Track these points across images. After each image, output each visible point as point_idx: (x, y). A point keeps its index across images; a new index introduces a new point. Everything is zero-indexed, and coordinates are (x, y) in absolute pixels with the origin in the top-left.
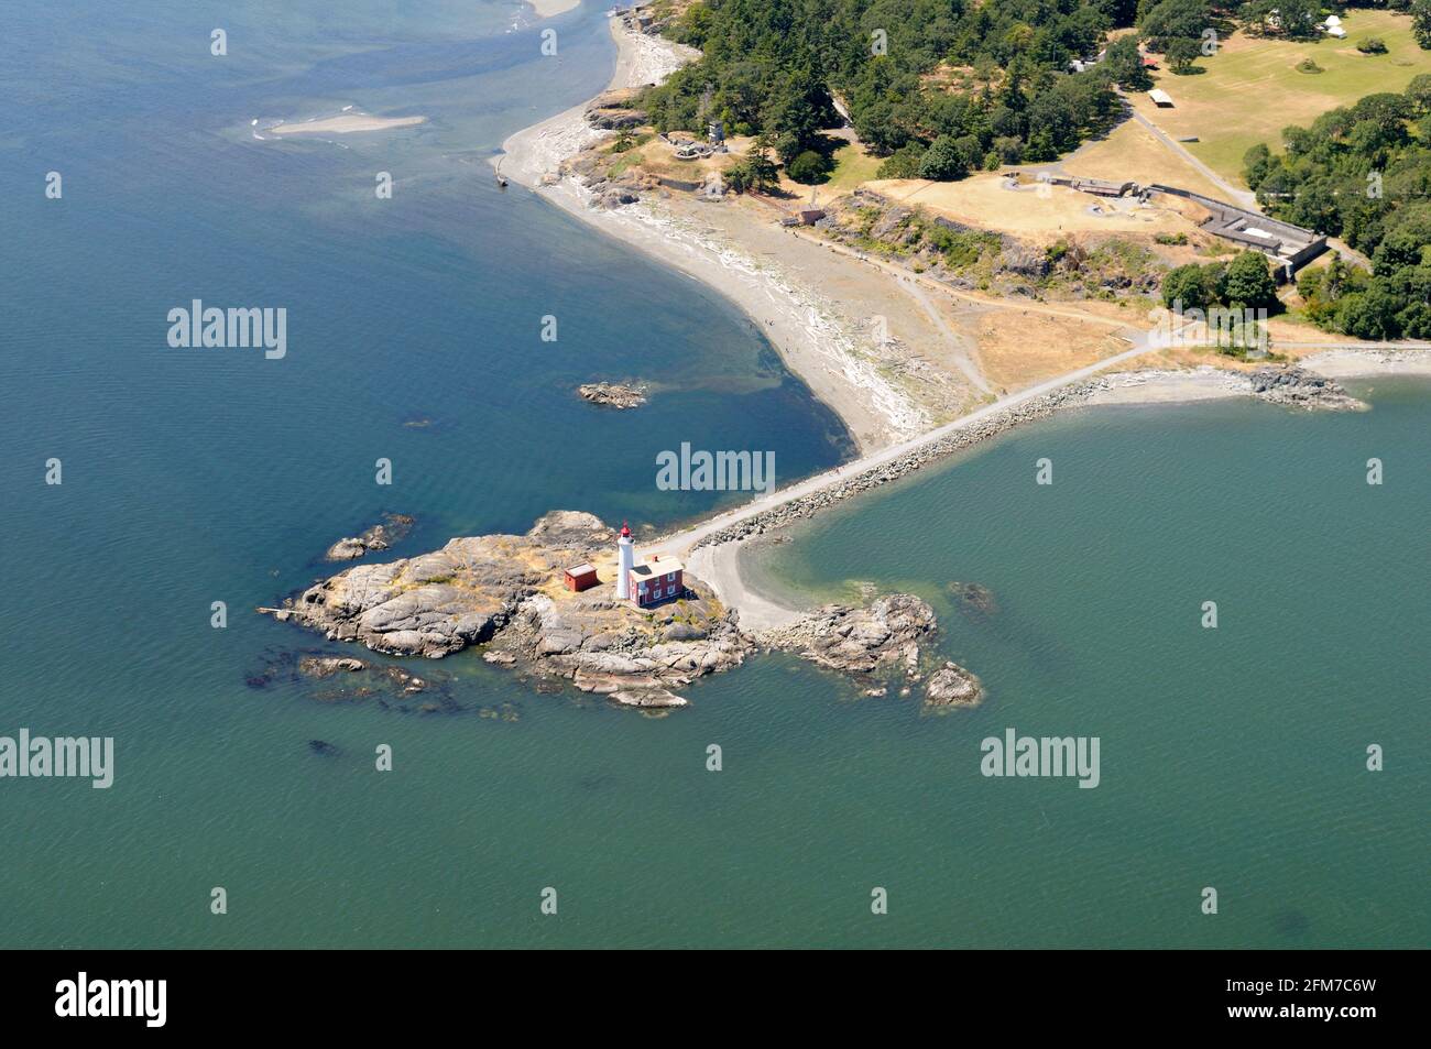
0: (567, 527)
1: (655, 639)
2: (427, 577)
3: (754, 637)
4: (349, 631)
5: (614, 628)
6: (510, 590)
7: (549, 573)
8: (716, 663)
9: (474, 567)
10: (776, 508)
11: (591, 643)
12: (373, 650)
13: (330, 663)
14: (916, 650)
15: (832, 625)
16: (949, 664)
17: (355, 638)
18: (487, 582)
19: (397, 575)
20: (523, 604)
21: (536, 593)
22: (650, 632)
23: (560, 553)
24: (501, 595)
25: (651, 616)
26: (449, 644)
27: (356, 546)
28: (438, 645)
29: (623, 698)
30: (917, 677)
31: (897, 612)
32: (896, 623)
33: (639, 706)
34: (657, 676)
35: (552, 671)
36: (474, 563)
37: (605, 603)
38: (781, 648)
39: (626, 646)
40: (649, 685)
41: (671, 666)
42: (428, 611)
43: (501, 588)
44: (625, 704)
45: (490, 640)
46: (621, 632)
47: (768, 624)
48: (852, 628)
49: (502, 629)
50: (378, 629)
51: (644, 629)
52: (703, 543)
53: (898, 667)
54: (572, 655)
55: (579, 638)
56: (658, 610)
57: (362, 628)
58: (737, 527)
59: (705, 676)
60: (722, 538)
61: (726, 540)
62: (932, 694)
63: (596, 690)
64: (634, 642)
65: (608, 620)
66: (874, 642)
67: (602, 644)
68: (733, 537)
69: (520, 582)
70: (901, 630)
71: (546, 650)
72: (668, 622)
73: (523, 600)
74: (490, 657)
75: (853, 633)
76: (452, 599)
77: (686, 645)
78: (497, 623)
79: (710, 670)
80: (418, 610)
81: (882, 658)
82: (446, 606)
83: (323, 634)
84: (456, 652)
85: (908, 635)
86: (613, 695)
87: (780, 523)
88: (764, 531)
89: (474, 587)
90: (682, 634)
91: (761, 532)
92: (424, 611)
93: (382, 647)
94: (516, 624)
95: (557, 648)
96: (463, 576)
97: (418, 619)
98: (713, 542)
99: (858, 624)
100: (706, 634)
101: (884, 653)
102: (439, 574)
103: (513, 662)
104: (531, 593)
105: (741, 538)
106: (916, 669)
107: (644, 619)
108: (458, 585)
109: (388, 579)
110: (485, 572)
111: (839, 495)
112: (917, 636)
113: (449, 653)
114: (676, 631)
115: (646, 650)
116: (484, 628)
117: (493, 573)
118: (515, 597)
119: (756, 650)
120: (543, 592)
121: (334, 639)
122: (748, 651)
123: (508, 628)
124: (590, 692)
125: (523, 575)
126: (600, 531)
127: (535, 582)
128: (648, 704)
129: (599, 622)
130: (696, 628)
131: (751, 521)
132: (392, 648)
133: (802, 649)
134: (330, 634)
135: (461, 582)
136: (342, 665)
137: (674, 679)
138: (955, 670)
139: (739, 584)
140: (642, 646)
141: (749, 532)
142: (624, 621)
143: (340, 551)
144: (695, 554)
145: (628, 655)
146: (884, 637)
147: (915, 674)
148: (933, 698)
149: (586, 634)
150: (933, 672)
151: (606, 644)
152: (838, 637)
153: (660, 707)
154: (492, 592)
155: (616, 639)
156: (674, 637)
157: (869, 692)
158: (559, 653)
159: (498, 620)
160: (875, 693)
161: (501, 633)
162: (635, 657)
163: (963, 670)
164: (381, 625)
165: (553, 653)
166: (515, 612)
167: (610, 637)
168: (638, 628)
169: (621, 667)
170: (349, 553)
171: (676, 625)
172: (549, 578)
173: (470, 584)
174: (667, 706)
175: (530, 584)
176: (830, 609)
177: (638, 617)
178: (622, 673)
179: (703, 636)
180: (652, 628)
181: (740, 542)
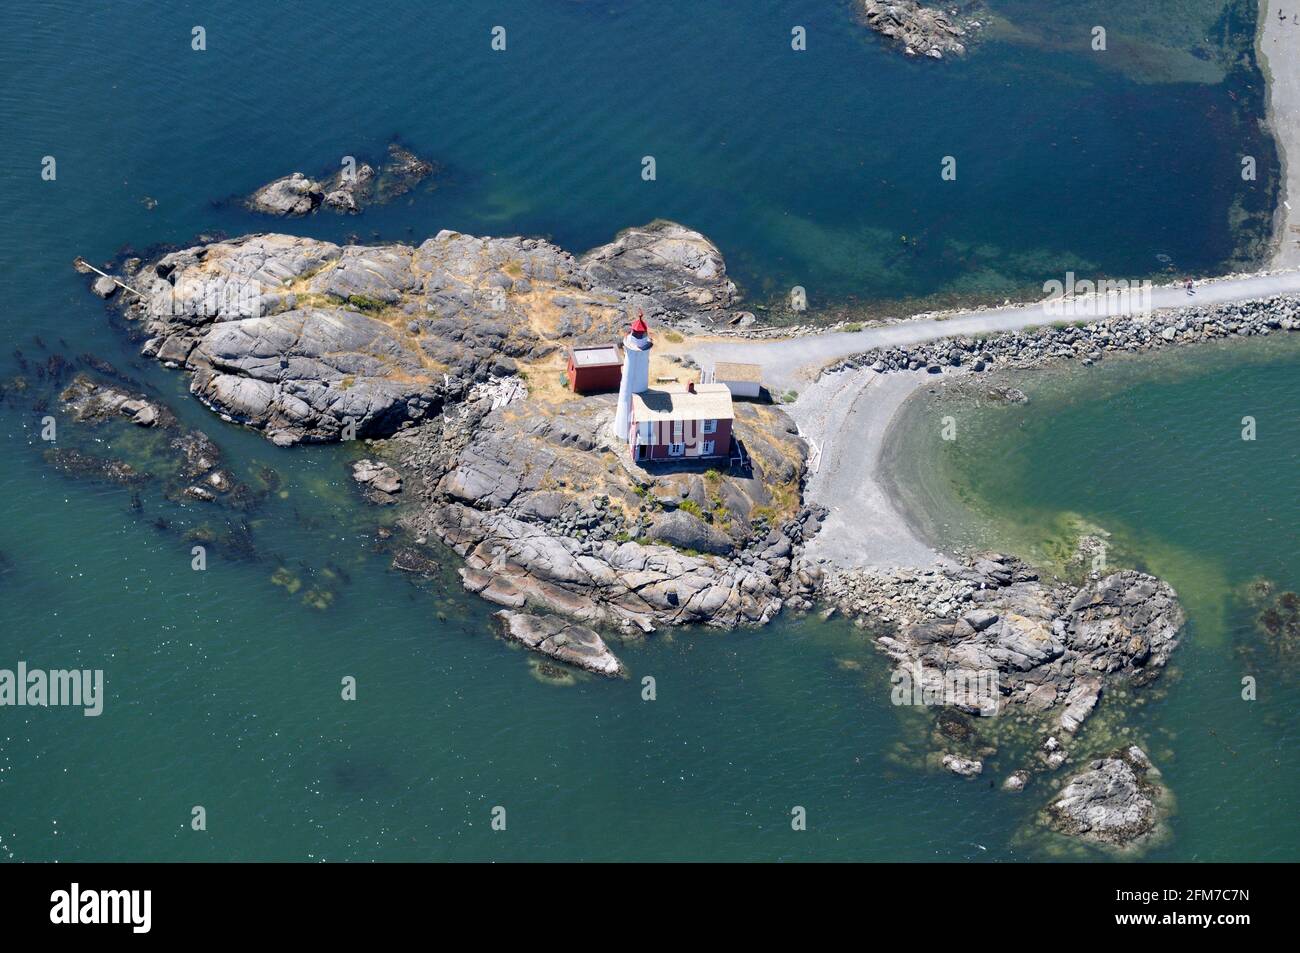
0: (656, 260)
1: (633, 532)
2: (347, 292)
3: (819, 577)
4: (176, 350)
5: (575, 487)
6: (469, 356)
7: (551, 344)
8: (716, 610)
9: (434, 296)
10: (1030, 331)
11: (525, 503)
12: (195, 396)
13: (110, 399)
14: (1092, 700)
15: (968, 598)
16: (1136, 752)
17: (182, 365)
18: (441, 331)
19: (308, 271)
20: (482, 386)
21: (511, 373)
22: (631, 514)
23: (595, 311)
24: (450, 361)
25: (646, 487)
26: (312, 424)
27: (300, 194)
28: (294, 422)
29: (517, 625)
30: (1057, 758)
31: (1107, 610)
32: (1086, 632)
33: (536, 651)
34: (602, 601)
35: (440, 532)
36: (438, 289)
37: (584, 437)
38: (856, 614)
39: (581, 527)
40: (580, 613)
41: (635, 590)
42: (310, 356)
43: (458, 347)
44: (514, 638)
45: (387, 437)
46: (583, 498)
47: (863, 557)
48: (994, 620)
49: (418, 422)
50: (219, 361)
51: (625, 507)
52: (857, 362)
53: (1037, 724)
54: (482, 515)
55: (513, 486)
56: (665, 478)
57: (197, 352)
58: (937, 347)
59: (686, 628)
60: (900, 360)
61: (906, 367)
62: (1060, 805)
63: (488, 593)
64: (596, 524)
65: (574, 469)
66: (1020, 659)
67: (543, 511)
68: (921, 364)
69: (493, 345)
70: (1091, 650)
71: (451, 490)
72: (669, 508)
73: (485, 380)
74: (364, 471)
75: (991, 630)
76: (360, 346)
77: (682, 558)
78: (412, 411)
79: (700, 618)
80: (294, 350)
81: (1021, 695)
82: (340, 356)
83: (142, 339)
84: (318, 443)
85: (1099, 663)
86: (505, 613)
87: (1025, 359)
88: (988, 366)
89: (417, 332)
90: (684, 537)
91: (980, 368)
92: (303, 355)
93: (207, 396)
94: (447, 420)
95: (469, 493)
96: (408, 307)
97: (285, 365)
98: (876, 365)
99: (1011, 615)
100: (731, 548)
101: (1029, 688)
102: (369, 292)
103: (392, 493)
104: (503, 372)
105: (935, 370)
106: (1066, 738)
107: (632, 488)
108: (390, 323)
109: (289, 274)
110: (447, 311)
111: (1167, 334)
112: (1115, 670)
113: (306, 442)
114: (675, 527)
115: (609, 546)
116: (381, 415)
117: (458, 318)
118: (473, 370)
119: (808, 604)
120: (524, 377)
121: (149, 356)
122: (791, 602)
123: (430, 425)
124: (476, 593)
125: (502, 336)
126: (705, 283)
127: (519, 353)
128: (551, 650)
129: (557, 467)
130: (717, 532)
131: (969, 342)
132: (219, 404)
133: (890, 630)
134: (149, 345)
135: (400, 315)
136: (126, 410)
137: (626, 616)
138: (1137, 768)
139: (869, 460)
140: (605, 536)
141: (956, 362)
142: (598, 480)
143: (274, 197)
144: (827, 380)
145: (575, 545)
146: (1043, 656)
147: (1056, 749)
148: (1055, 814)
149: (526, 483)
150: (1094, 756)
151: (549, 511)
152: (963, 626)
153: (569, 663)
154: (439, 352)
155: (571, 508)
156: (668, 539)
157: (947, 759)
158: (469, 503)
159: (417, 406)
160: (956, 765)
161: (411, 432)
162: (588, 553)
163: (1154, 771)
164: (227, 356)
165: (461, 499)
166: (459, 397)
167: (563, 503)
168: (614, 501)
169: (548, 565)
170: (284, 203)
171: (681, 517)
172: (549, 352)
173: (411, 325)
174: (581, 667)
175: (510, 355)
176: (988, 565)
177: (624, 480)
178: (546, 577)
179: (726, 551)
180: (637, 510)
181: (933, 377)
